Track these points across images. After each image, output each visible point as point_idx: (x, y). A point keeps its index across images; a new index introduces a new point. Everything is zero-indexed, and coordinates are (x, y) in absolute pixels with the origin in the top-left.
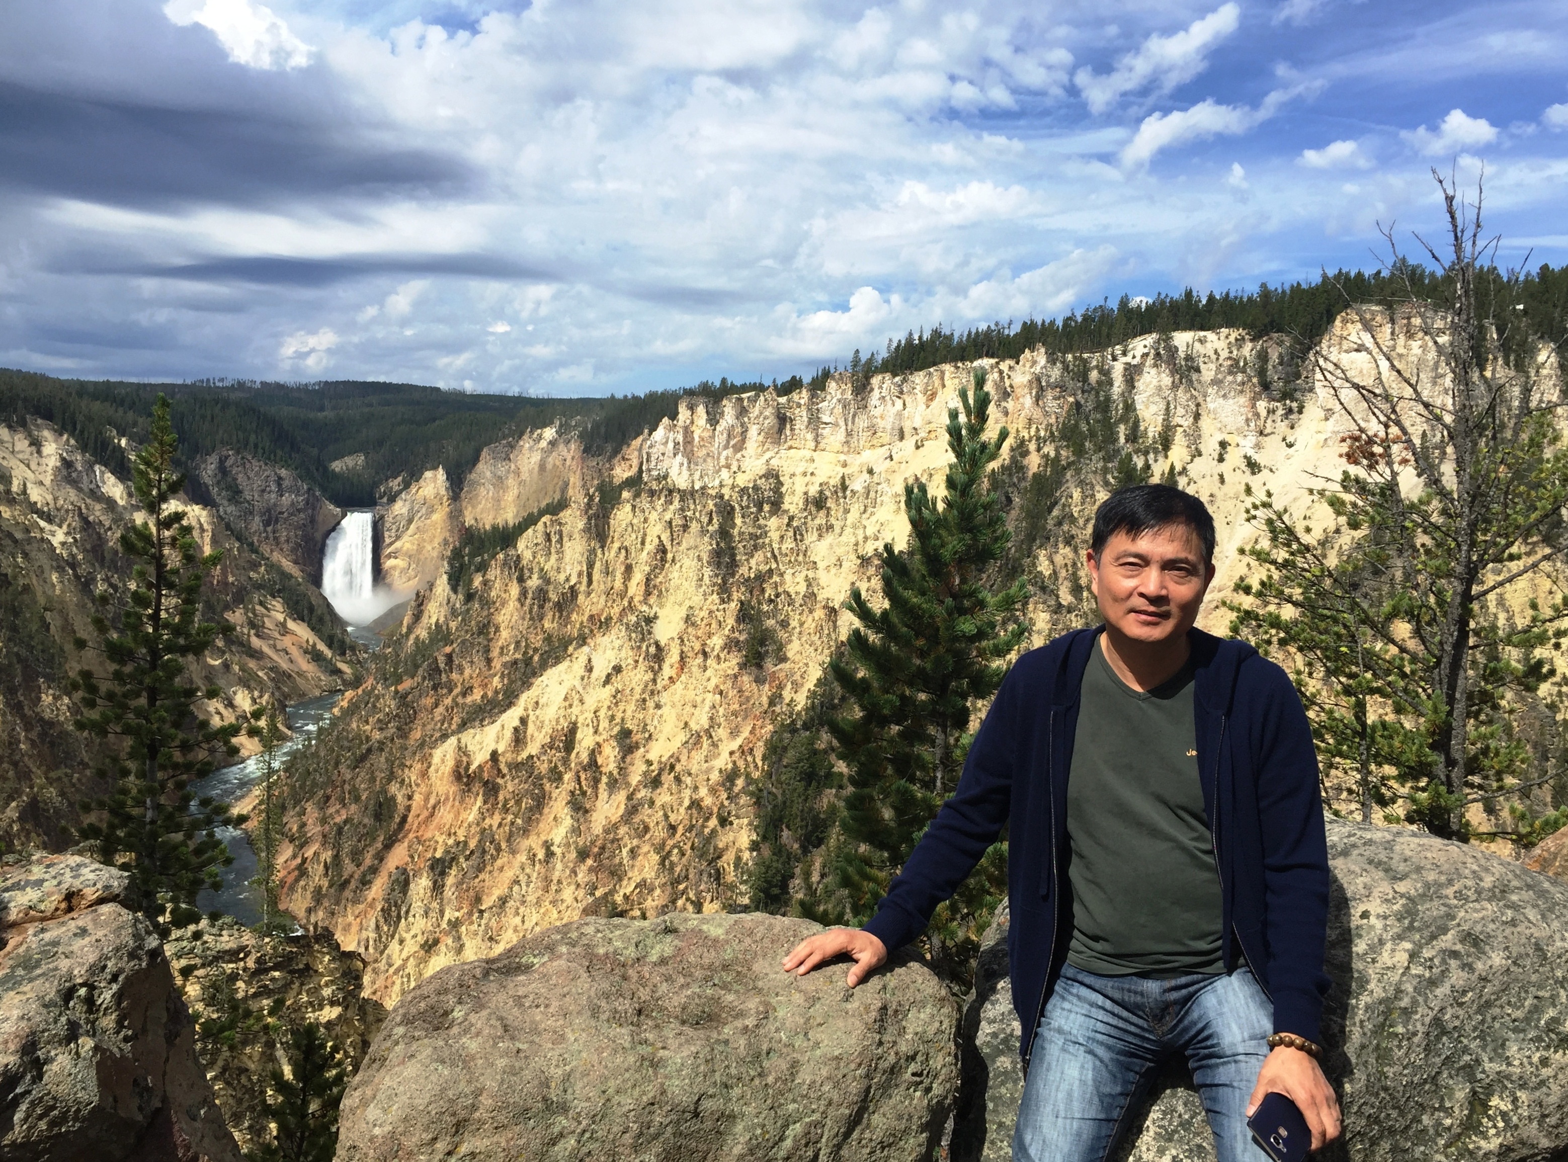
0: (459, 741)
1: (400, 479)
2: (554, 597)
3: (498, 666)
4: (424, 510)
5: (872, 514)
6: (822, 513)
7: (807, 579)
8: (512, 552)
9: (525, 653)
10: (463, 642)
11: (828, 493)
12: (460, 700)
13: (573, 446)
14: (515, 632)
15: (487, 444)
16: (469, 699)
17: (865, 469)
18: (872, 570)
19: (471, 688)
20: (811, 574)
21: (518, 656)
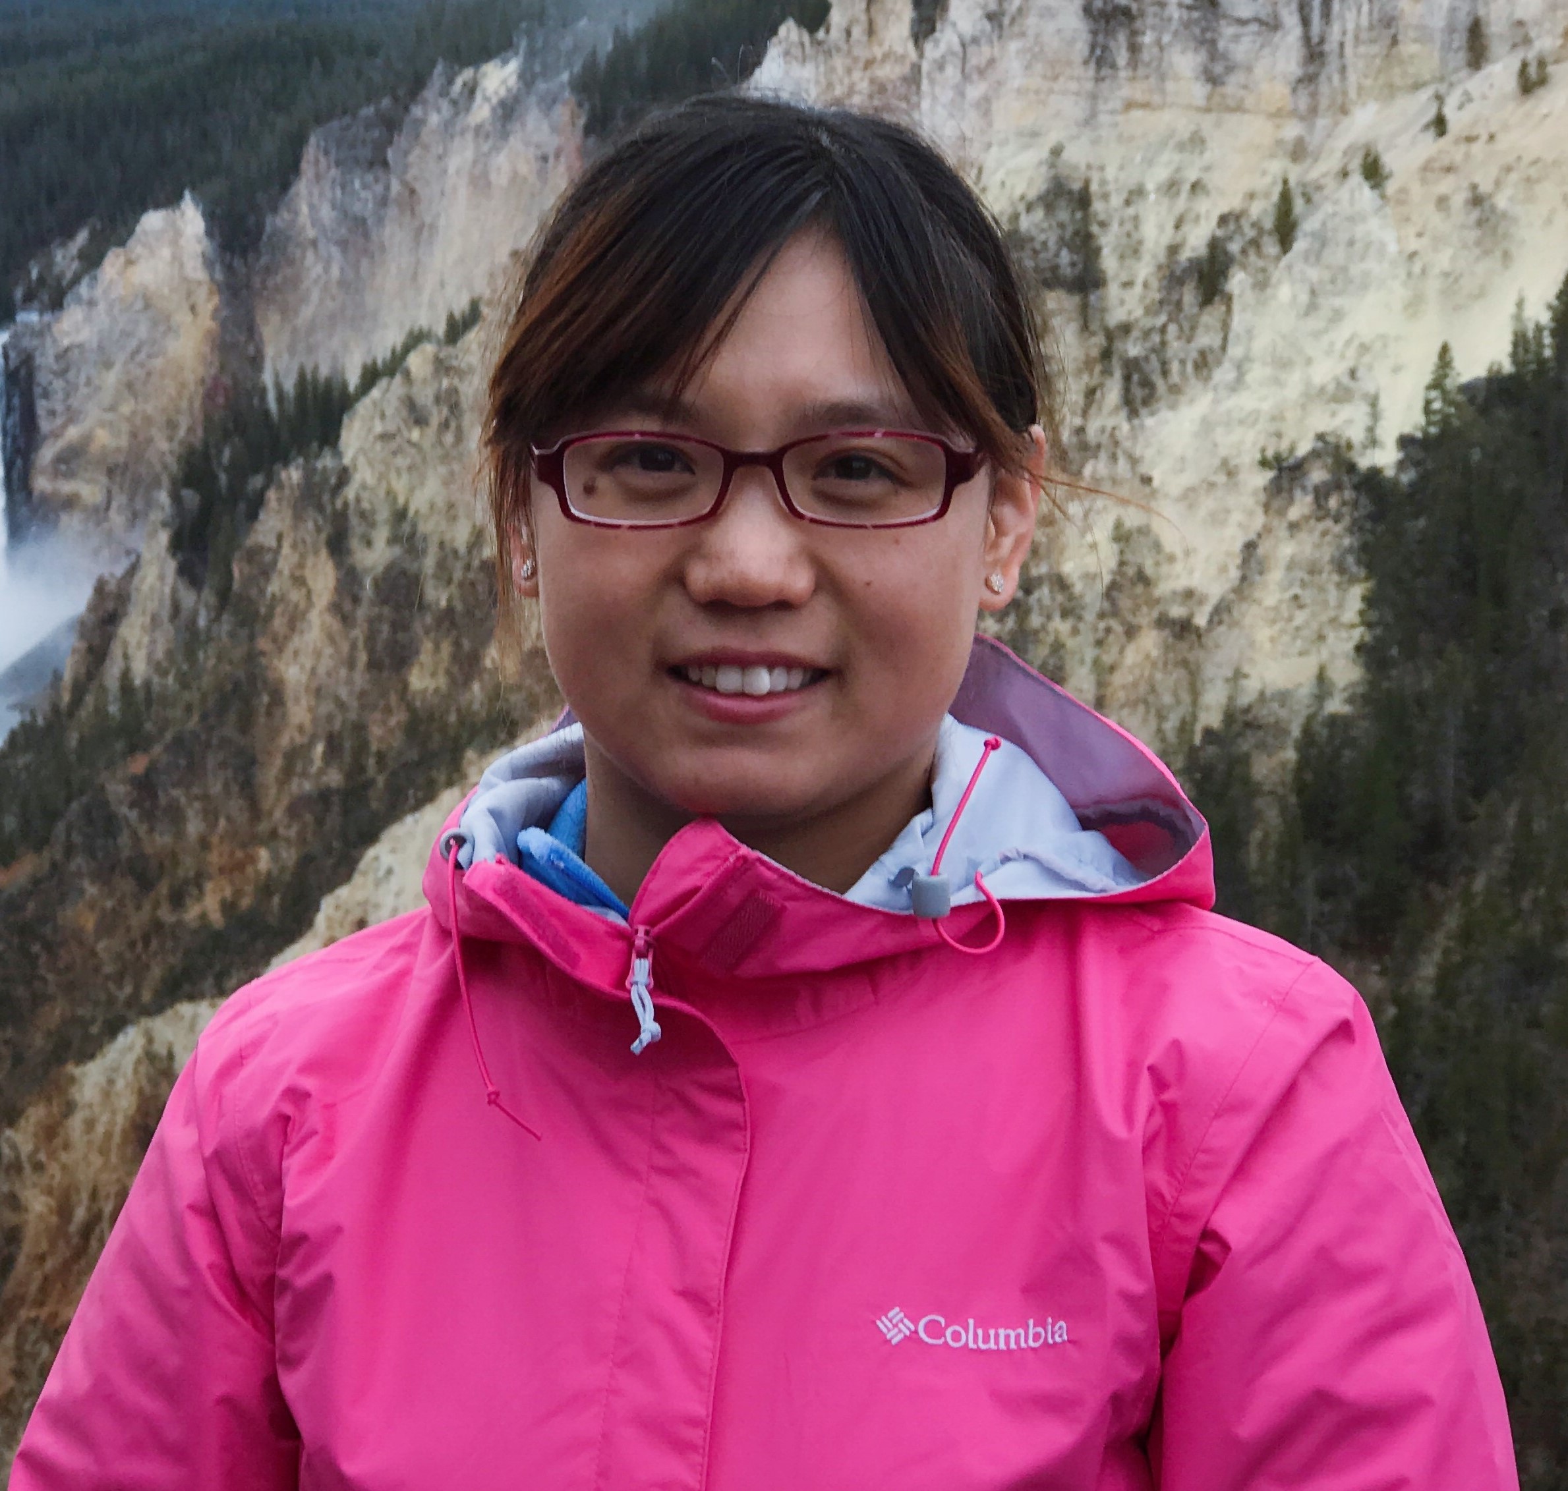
0: (150, 1040)
1: (82, 237)
2: (438, 596)
3: (278, 814)
4: (143, 331)
5: (1337, 316)
6: (1211, 317)
7: (1121, 536)
8: (326, 461)
9: (356, 769)
10: (178, 741)
11: (1234, 247)
12: (166, 915)
13: (562, 113)
14: (326, 707)
15: (320, 119)
16: (192, 913)
17: (1356, 164)
18: (1303, 504)
19: (198, 880)
20: (1133, 519)
21: (334, 778)
